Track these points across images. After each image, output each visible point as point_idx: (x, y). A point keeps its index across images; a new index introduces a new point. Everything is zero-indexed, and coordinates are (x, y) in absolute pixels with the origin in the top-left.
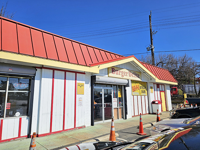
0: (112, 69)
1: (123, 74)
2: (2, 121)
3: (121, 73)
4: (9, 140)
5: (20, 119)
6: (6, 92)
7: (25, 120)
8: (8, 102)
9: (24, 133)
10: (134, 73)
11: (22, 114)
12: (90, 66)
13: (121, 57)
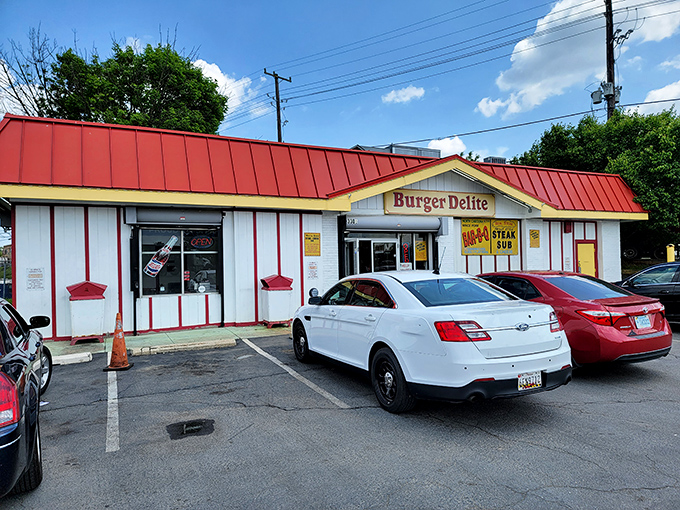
0: (396, 194)
1: (430, 204)
2: (180, 298)
3: (422, 203)
4: (193, 327)
5: (207, 296)
6: (180, 255)
7: (214, 297)
8: (185, 270)
9: (215, 318)
10: (468, 198)
11: (210, 289)
12: (329, 197)
13: (422, 162)
